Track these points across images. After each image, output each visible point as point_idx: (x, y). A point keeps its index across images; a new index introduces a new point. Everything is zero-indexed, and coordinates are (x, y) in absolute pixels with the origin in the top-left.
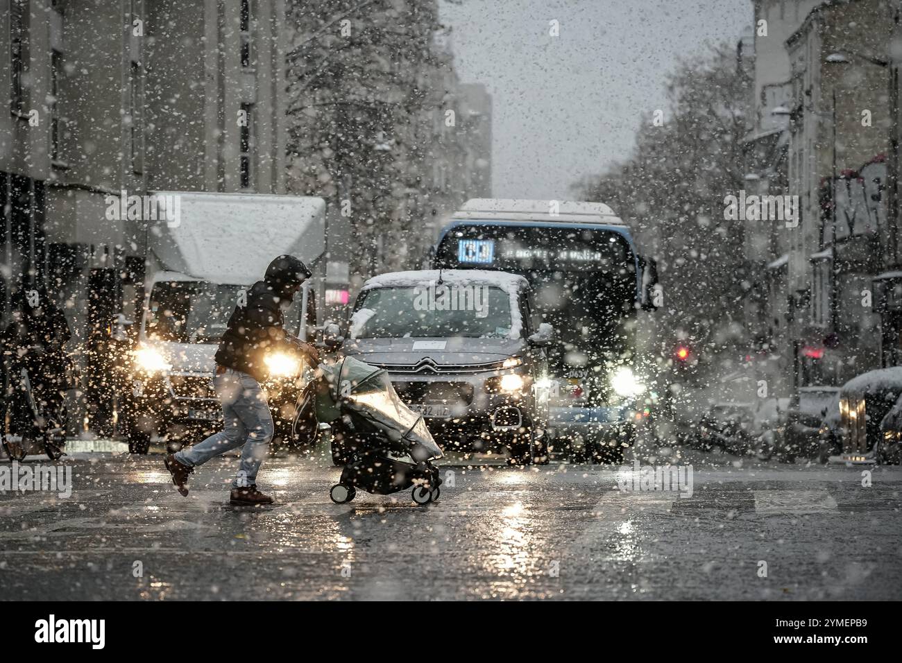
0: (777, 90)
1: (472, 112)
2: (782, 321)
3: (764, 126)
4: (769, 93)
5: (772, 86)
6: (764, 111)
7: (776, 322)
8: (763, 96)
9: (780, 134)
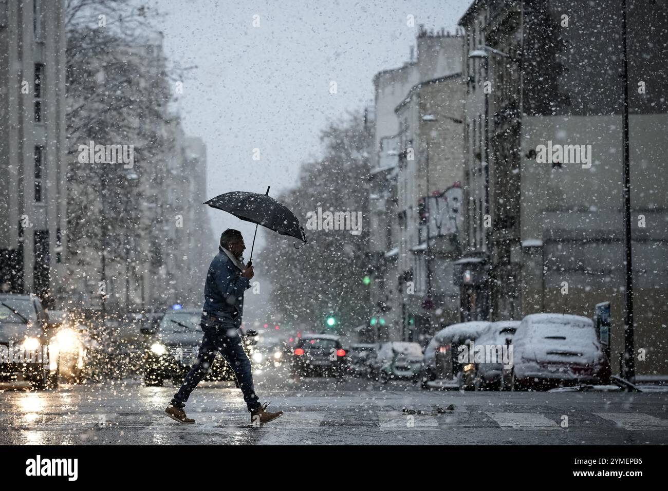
0: (391, 141)
1: (194, 156)
2: (395, 291)
3: (382, 164)
4: (385, 142)
5: (386, 138)
6: (382, 154)
7: (391, 292)
8: (381, 144)
9: (392, 169)
